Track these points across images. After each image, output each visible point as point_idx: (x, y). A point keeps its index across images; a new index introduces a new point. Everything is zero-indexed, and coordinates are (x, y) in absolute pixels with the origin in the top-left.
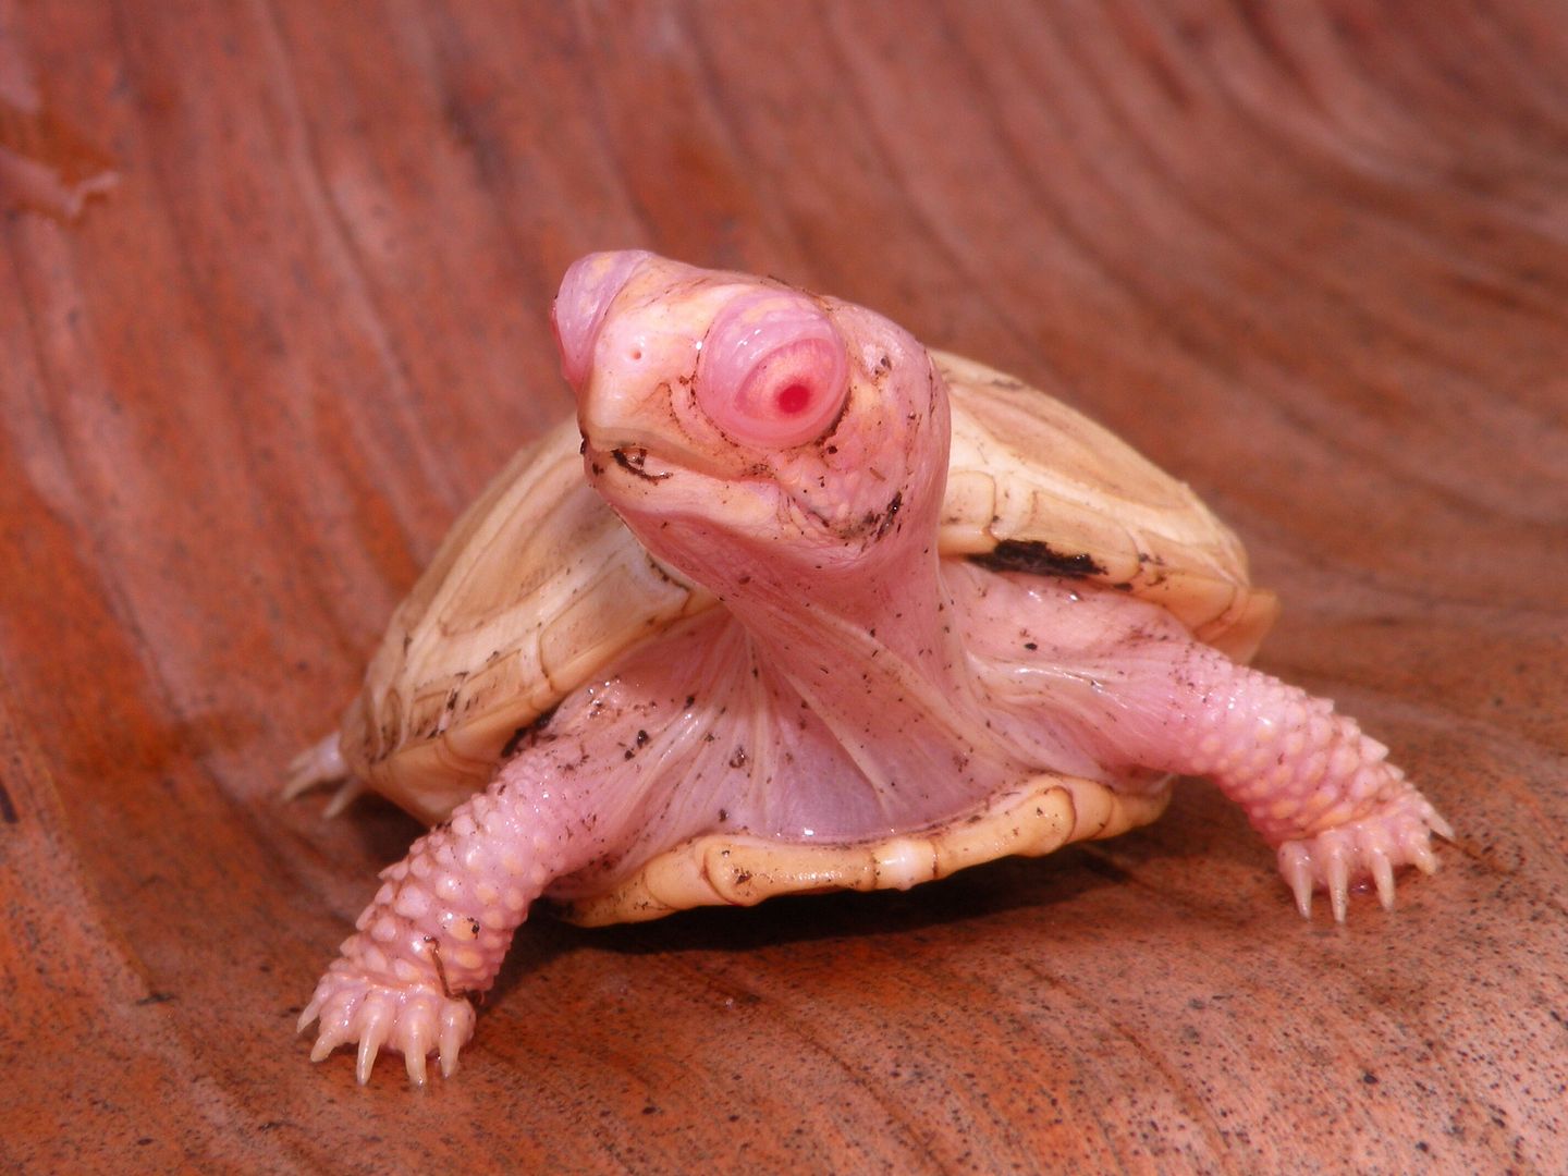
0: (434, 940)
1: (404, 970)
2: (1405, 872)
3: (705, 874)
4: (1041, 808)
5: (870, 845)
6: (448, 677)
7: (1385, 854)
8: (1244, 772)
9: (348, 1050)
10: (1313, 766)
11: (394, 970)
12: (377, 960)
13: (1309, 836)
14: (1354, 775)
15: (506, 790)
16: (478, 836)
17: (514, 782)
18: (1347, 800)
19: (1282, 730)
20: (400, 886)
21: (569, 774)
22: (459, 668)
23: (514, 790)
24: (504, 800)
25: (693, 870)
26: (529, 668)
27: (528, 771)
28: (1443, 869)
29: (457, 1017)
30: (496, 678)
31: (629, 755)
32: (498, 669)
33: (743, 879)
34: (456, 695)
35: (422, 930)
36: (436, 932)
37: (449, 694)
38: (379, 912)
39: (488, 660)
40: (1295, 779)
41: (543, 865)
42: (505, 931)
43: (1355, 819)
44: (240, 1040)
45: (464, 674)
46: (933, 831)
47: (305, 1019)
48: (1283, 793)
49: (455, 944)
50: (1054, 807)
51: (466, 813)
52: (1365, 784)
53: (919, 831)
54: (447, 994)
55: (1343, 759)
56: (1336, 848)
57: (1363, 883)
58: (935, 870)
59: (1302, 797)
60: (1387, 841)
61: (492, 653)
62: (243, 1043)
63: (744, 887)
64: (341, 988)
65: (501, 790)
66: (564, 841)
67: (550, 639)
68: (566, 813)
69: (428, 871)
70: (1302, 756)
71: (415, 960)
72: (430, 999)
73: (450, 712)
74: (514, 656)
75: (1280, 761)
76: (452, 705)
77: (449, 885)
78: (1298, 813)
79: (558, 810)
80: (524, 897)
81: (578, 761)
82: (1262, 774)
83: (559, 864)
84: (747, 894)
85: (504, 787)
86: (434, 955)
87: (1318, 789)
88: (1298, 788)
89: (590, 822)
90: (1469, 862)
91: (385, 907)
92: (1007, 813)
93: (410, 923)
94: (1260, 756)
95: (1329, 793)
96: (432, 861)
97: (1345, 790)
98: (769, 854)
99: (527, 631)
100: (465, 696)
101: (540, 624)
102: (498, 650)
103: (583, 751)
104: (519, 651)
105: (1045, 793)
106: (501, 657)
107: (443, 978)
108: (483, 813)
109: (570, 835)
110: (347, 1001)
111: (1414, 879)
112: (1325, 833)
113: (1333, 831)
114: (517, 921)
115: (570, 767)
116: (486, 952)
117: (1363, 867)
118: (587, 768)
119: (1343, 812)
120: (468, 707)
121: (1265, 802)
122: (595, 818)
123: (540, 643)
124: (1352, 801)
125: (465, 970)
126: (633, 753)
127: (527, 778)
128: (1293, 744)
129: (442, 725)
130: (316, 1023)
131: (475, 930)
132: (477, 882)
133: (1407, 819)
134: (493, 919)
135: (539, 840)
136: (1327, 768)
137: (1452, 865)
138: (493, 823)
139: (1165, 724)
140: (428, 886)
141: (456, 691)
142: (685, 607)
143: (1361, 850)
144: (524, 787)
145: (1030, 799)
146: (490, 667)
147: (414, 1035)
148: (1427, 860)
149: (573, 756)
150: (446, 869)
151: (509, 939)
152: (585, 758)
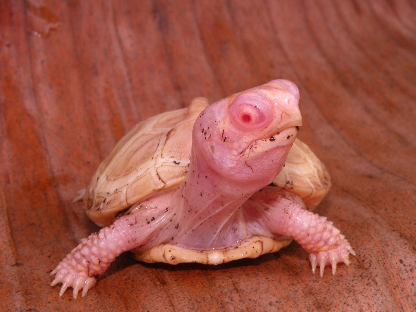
0: (89, 262)
1: (80, 267)
2: (340, 264)
3: (164, 256)
4: (254, 247)
5: (208, 252)
6: (105, 193)
7: (335, 260)
8: (299, 237)
9: (60, 285)
10: (317, 237)
11: (77, 266)
12: (74, 263)
13: (317, 253)
14: (329, 239)
15: (114, 228)
16: (104, 239)
17: (117, 226)
18: (327, 245)
19: (309, 227)
20: (84, 245)
21: (131, 226)
22: (107, 191)
23: (116, 229)
24: (113, 231)
25: (161, 254)
26: (123, 197)
27: (121, 224)
28: (351, 265)
29: (89, 282)
30: (115, 198)
31: (148, 223)
32: (116, 195)
33: (173, 259)
34: (106, 199)
35: (87, 259)
36: (89, 260)
37: (104, 198)
38: (77, 251)
39: (115, 191)
40: (312, 240)
41: (120, 249)
42: (107, 263)
43: (329, 249)
44: (34, 280)
45: (108, 193)
46: (225, 250)
47: (53, 273)
48: (309, 243)
49: (94, 264)
50: (258, 247)
51: (103, 232)
52: (332, 241)
53: (221, 249)
54: (89, 275)
55: (326, 235)
56: (323, 256)
57: (328, 266)
58: (224, 261)
59: (314, 244)
60: (336, 256)
61: (116, 189)
62: (34, 281)
63: (173, 261)
64: (63, 267)
65: (113, 228)
66: (127, 244)
67: (129, 190)
68: (129, 237)
69: (91, 244)
70: (314, 234)
71: (83, 265)
72: (84, 277)
73: (103, 204)
74: (120, 192)
75: (308, 235)
76: (104, 201)
77: (94, 249)
78: (314, 248)
79: (126, 236)
80: (114, 256)
81: (134, 223)
82: (304, 238)
83: (125, 249)
84: (174, 262)
85: (114, 227)
86: (88, 266)
87: (318, 242)
88: (313, 242)
89: (134, 240)
90: (358, 264)
91: (79, 250)
92: (245, 247)
93: (84, 256)
94: (303, 234)
95: (322, 244)
96: (92, 242)
97: (326, 243)
98: (181, 252)
99: (125, 185)
100: (107, 201)
101: (128, 184)
102: (118, 189)
103: (136, 220)
104: (121, 191)
105: (256, 242)
106: (118, 191)
107: (88, 272)
108: (107, 233)
109: (129, 242)
110: (64, 271)
111: (343, 266)
112: (320, 252)
113: (322, 252)
114: (111, 261)
115: (132, 225)
116: (102, 268)
117: (329, 262)
118: (136, 225)
119: (326, 248)
120: (107, 204)
121: (305, 245)
122: (136, 239)
123: (127, 190)
124: (328, 245)
125: (95, 271)
126: (150, 222)
127: (120, 226)
128: (312, 231)
129: (101, 207)
130: (55, 274)
131: (100, 262)
132: (102, 251)
133: (343, 250)
134: (105, 260)
135: (121, 243)
136: (321, 237)
137: (353, 264)
138: (109, 236)
139: (280, 222)
140: (90, 248)
141: (106, 198)
142: (164, 187)
143: (329, 258)
144: (118, 228)
145: (251, 244)
146: (115, 193)
147: (77, 285)
148: (347, 262)
149: (133, 222)
150: (95, 245)
151: (109, 265)
152: (136, 222)
